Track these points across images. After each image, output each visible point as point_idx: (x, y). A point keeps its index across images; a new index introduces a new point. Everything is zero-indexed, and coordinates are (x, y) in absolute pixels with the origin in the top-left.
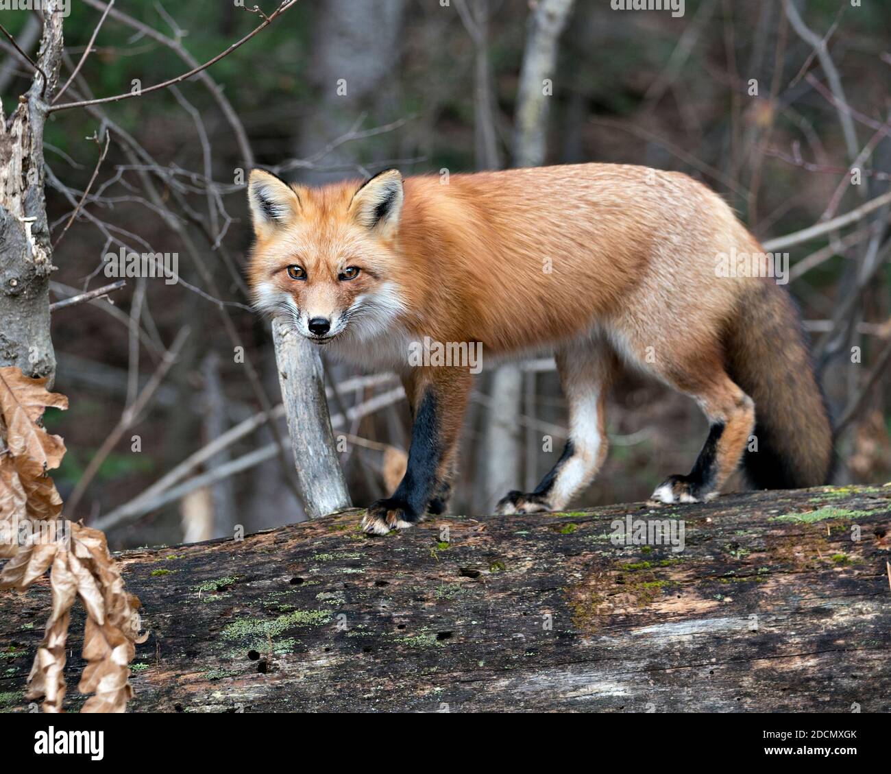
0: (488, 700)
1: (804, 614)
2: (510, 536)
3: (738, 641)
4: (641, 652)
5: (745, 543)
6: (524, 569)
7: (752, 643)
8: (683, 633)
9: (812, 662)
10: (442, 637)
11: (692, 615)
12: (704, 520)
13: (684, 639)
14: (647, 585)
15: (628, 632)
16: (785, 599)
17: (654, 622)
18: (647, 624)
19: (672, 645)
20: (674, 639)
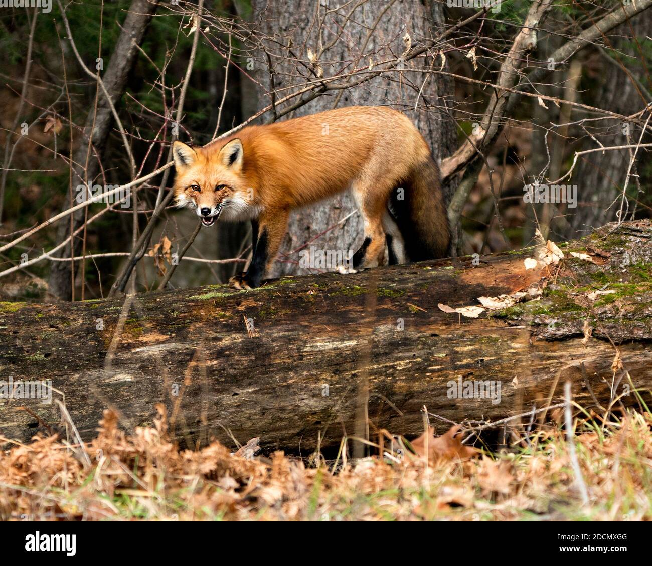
0: (70, 384)
1: (209, 340)
2: (69, 310)
3: (180, 354)
4: (137, 360)
5: (177, 309)
6: (79, 324)
7: (187, 355)
8: (155, 351)
9: (215, 362)
10: (47, 356)
11: (158, 343)
12: (156, 300)
13: (156, 353)
14: (136, 330)
15: (130, 351)
16: (199, 334)
17: (141, 346)
18: (138, 347)
19: (150, 356)
20: (151, 353)
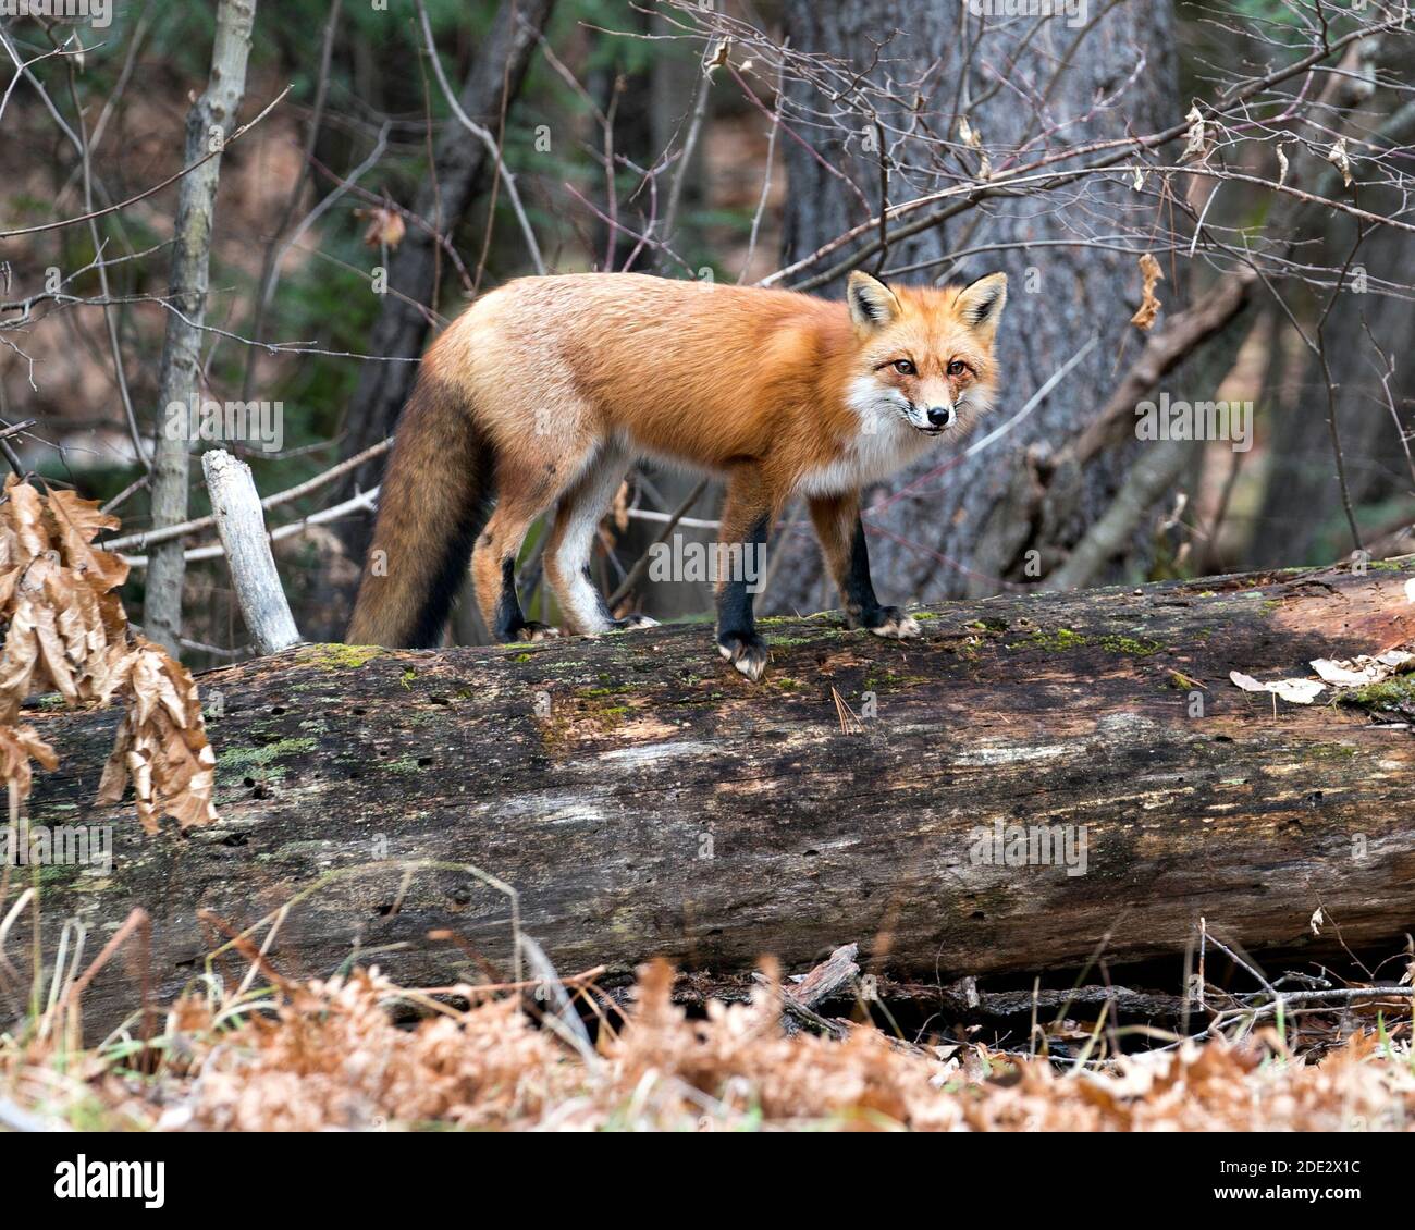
0: (471, 825)
1: (760, 738)
2: (471, 666)
3: (700, 765)
4: (610, 776)
5: (696, 669)
6: (492, 697)
7: (714, 767)
8: (647, 758)
9: (772, 785)
10: (423, 763)
11: (654, 740)
12: (651, 648)
13: (650, 763)
14: (609, 711)
15: (596, 757)
16: (740, 723)
17: (620, 747)
18: (613, 749)
19: (638, 769)
20: (640, 764)
